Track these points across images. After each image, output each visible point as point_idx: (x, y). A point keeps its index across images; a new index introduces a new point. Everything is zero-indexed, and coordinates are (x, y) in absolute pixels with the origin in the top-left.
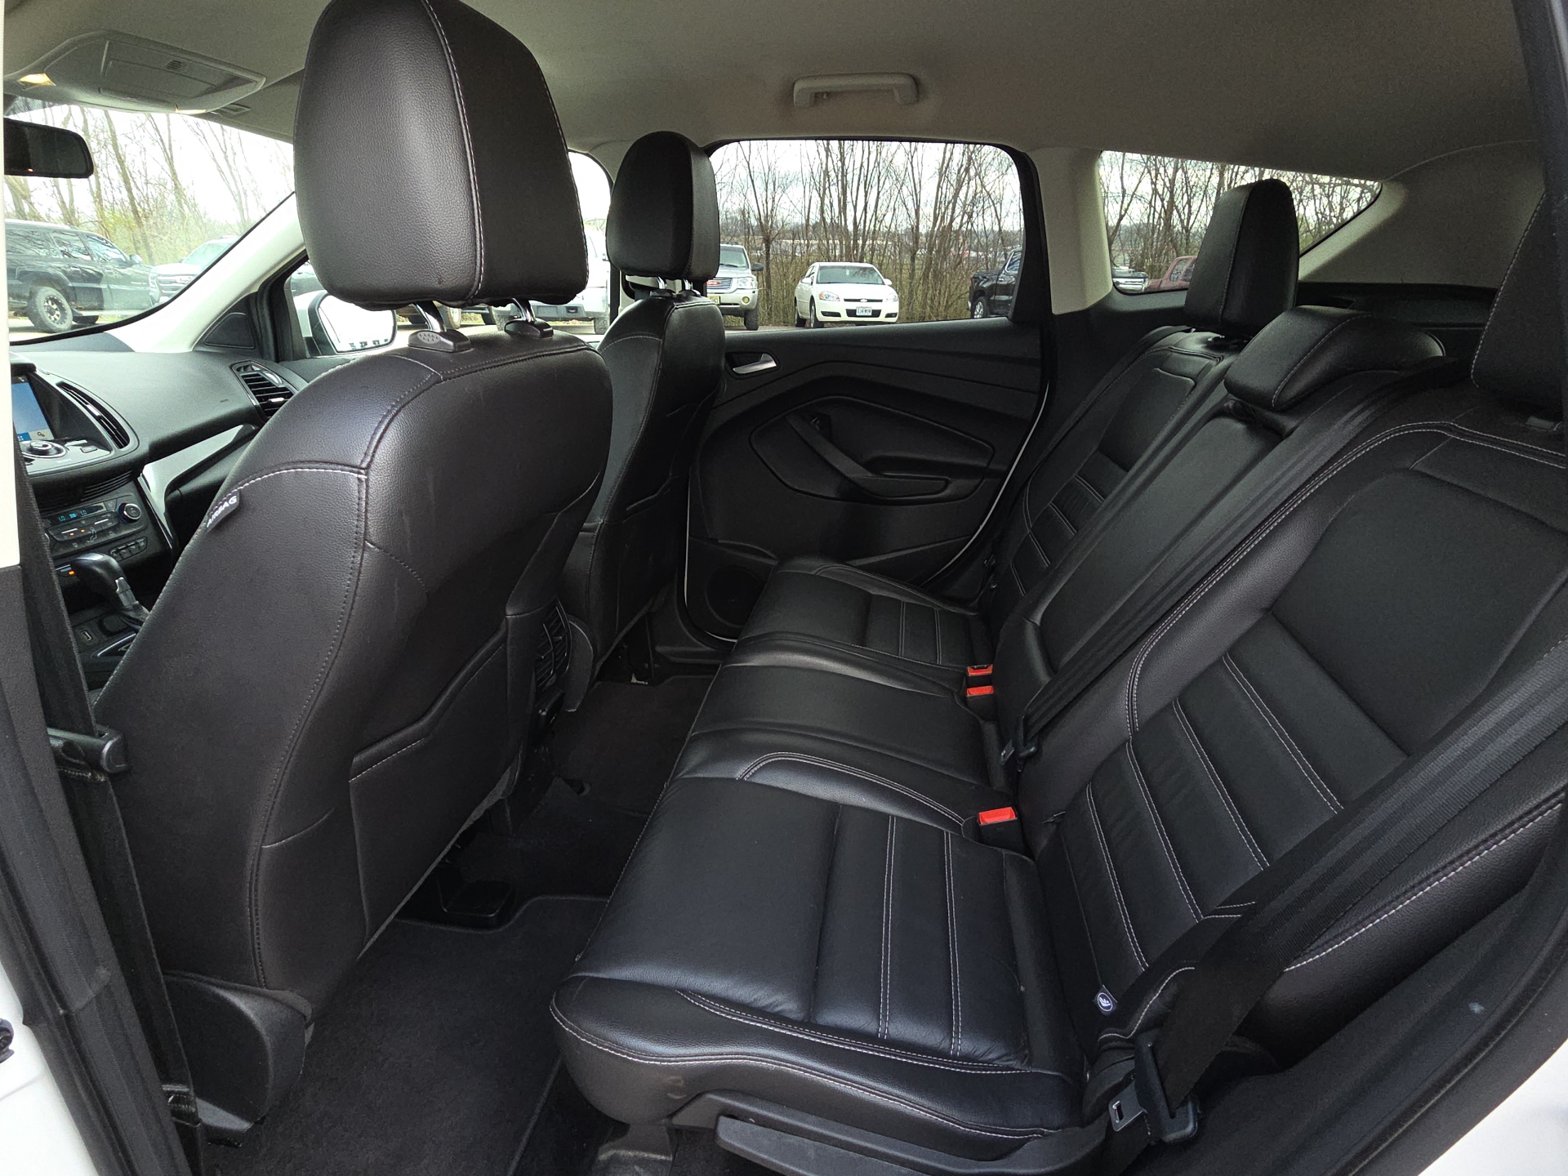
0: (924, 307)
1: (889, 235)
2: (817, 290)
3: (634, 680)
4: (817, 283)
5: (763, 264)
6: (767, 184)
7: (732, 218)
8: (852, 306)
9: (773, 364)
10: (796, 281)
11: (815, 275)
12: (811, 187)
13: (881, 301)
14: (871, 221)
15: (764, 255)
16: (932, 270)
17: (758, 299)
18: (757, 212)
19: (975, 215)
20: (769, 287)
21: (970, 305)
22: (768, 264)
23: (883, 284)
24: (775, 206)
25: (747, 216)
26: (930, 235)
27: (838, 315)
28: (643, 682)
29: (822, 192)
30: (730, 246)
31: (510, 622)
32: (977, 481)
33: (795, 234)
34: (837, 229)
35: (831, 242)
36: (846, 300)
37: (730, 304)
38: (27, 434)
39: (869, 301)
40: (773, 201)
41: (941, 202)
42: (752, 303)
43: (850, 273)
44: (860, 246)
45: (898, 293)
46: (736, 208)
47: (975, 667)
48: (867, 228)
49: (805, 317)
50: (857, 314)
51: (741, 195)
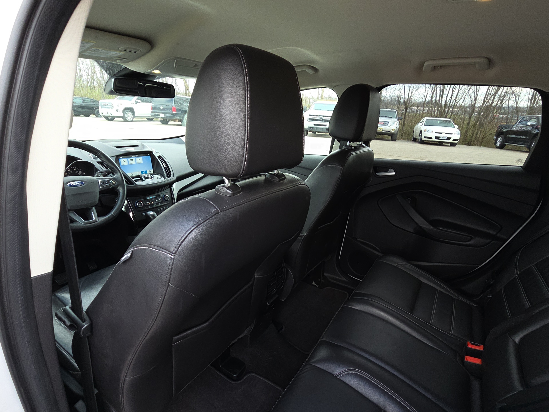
0: (472, 137)
1: (460, 107)
2: (423, 128)
3: (314, 283)
4: (424, 125)
5: (403, 117)
6: (410, 88)
7: (394, 99)
8: (438, 135)
9: (394, 173)
10: (415, 124)
11: (424, 122)
12: (429, 89)
13: (452, 134)
14: (453, 102)
15: (404, 114)
16: (478, 122)
17: (398, 130)
18: (404, 97)
19: (504, 101)
20: (404, 125)
21: (495, 138)
22: (405, 117)
23: (454, 127)
24: (412, 95)
25: (400, 99)
26: (480, 108)
27: (431, 138)
28: (317, 285)
29: (433, 90)
30: (391, 110)
31: (255, 278)
32: (489, 241)
33: (418, 105)
34: (437, 104)
35: (433, 109)
36: (436, 133)
37: (387, 131)
38: (147, 171)
39: (446, 134)
40: (412, 94)
41: (488, 95)
42: (396, 131)
43: (440, 122)
44: (447, 111)
45: (460, 131)
46: (396, 95)
47: (472, 343)
48: (451, 104)
49: (416, 137)
50: (440, 138)
51: (399, 91)
